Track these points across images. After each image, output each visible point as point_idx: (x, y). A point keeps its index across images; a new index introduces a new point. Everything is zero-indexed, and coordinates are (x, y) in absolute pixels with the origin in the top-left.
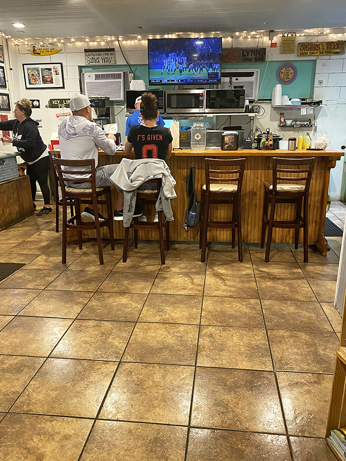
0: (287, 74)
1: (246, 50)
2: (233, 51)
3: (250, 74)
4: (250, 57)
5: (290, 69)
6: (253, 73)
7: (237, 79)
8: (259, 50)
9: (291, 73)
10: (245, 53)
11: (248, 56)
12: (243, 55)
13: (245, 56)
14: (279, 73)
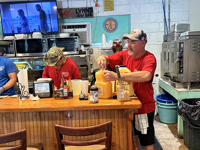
0: (111, 26)
1: (78, 9)
2: (69, 10)
3: (84, 26)
4: (82, 13)
5: (112, 21)
6: (86, 25)
7: (74, 30)
8: (87, 9)
9: (114, 25)
10: (78, 11)
11: (80, 13)
12: (77, 13)
13: (78, 13)
14: (105, 24)
